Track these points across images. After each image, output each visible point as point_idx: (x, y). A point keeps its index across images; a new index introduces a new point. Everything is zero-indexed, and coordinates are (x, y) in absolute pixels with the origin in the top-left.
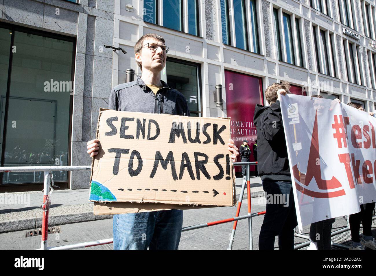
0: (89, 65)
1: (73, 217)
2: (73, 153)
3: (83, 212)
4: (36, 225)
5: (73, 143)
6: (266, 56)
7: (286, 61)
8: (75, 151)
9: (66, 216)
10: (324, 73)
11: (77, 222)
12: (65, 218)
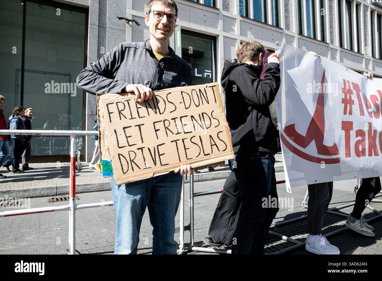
0: (102, 38)
1: (91, 186)
2: (87, 127)
3: (100, 182)
4: (57, 192)
5: (88, 117)
6: (284, 29)
7: (306, 35)
8: (90, 125)
9: (84, 185)
10: (346, 48)
11: (95, 191)
12: (83, 187)
